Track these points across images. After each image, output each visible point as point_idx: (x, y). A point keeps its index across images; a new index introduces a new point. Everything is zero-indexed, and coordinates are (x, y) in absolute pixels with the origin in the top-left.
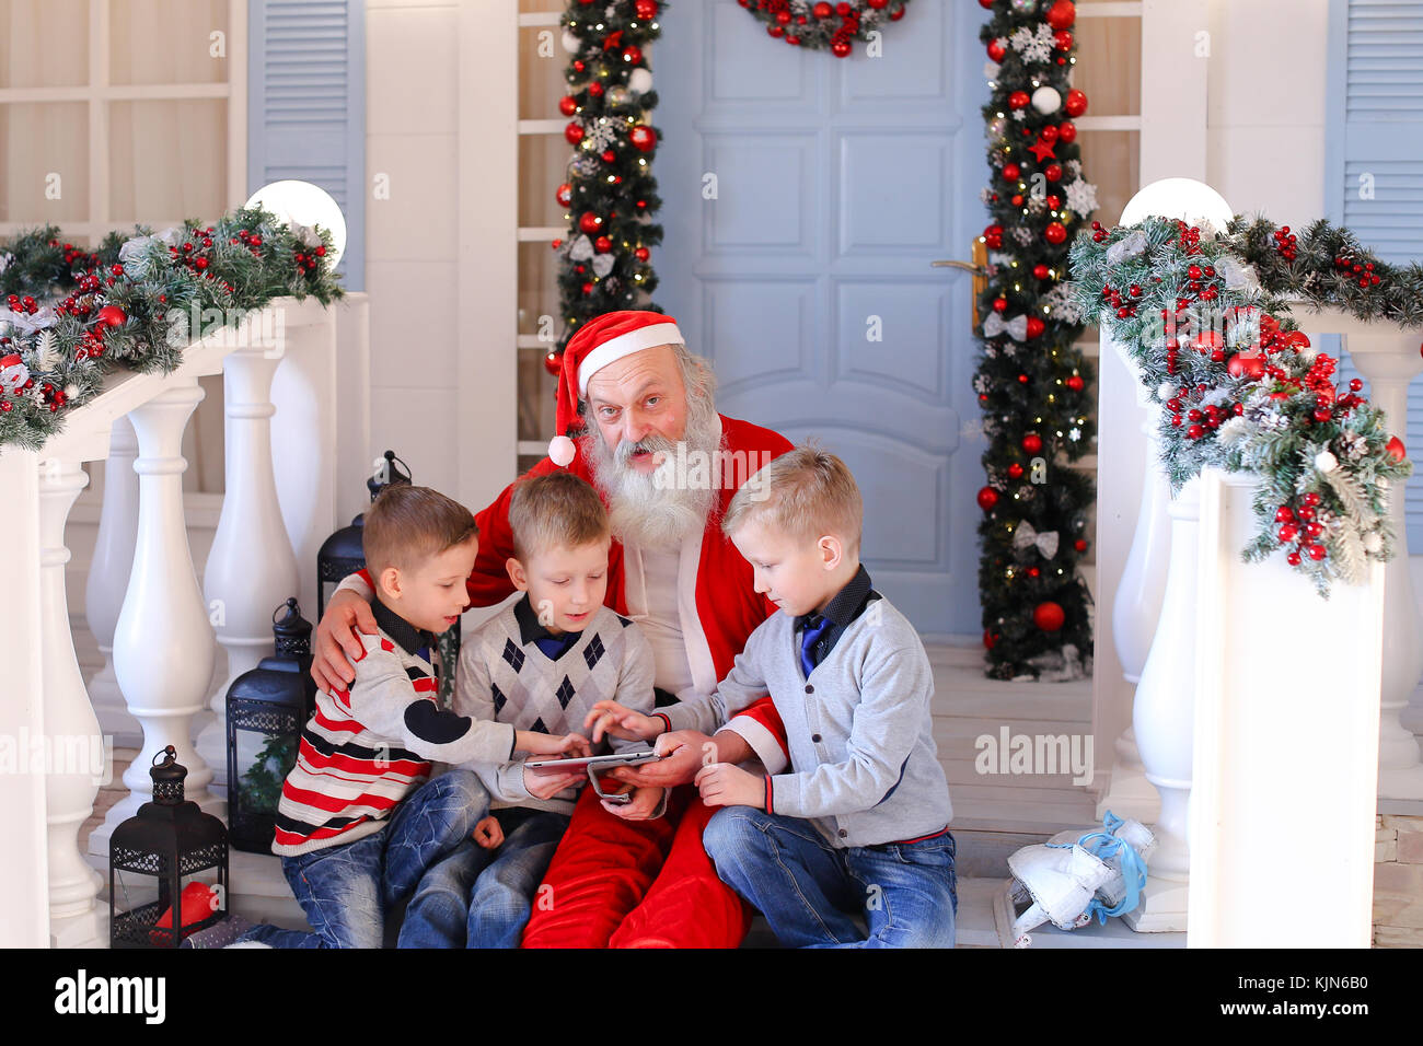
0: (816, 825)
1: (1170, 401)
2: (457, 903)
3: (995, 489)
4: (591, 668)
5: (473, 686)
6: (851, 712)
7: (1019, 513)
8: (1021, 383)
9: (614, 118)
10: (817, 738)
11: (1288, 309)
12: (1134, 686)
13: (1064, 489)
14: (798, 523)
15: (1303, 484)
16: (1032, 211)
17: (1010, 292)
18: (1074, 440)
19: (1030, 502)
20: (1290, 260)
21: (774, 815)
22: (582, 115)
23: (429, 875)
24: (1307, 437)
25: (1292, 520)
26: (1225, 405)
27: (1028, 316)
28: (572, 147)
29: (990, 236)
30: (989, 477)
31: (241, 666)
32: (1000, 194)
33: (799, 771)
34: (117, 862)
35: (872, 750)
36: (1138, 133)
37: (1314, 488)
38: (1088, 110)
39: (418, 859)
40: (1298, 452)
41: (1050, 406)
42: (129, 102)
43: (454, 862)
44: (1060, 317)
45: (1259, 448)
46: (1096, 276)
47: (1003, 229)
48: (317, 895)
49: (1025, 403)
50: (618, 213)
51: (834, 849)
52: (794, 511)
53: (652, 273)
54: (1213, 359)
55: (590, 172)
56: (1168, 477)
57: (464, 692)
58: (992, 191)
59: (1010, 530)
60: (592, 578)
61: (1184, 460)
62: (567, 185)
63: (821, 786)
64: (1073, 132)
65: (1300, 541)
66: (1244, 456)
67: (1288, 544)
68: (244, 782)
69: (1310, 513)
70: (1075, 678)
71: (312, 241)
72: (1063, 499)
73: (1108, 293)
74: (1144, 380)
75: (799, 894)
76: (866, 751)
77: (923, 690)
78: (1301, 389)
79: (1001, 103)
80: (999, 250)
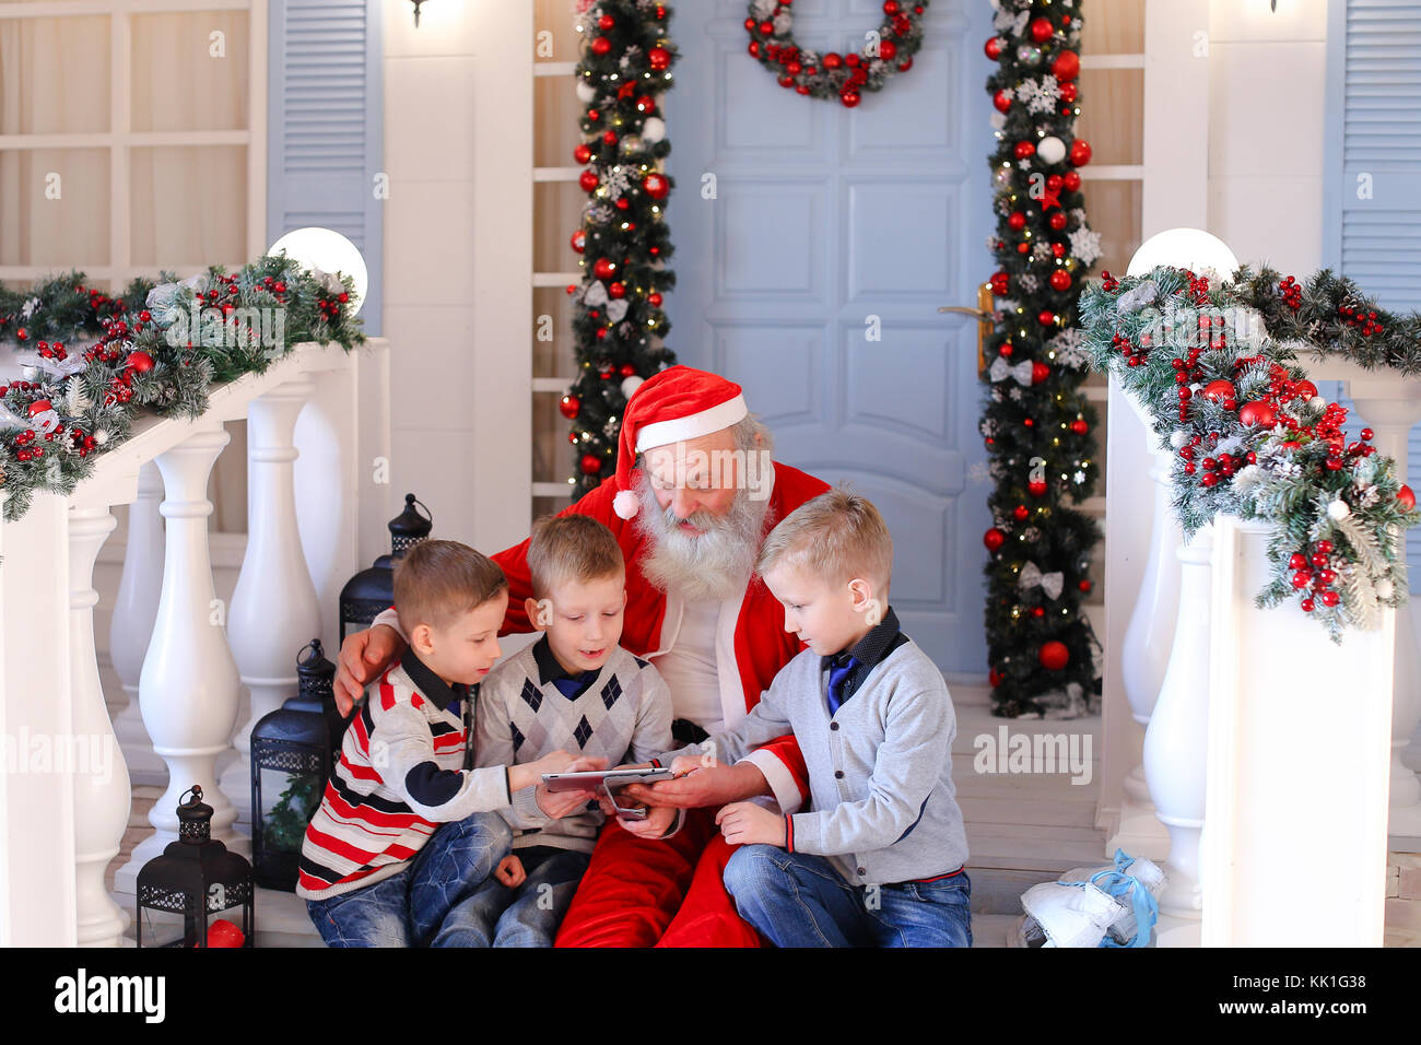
0: (835, 863)
1: (1183, 449)
2: (481, 939)
3: (1001, 531)
4: (608, 708)
5: (492, 725)
6: (875, 752)
7: (1024, 554)
8: (1028, 426)
9: (628, 167)
10: (839, 775)
11: (1295, 358)
12: (1144, 727)
13: (1069, 530)
14: (829, 565)
15: (1317, 532)
16: (1038, 259)
17: (1016, 338)
18: (1079, 482)
19: (1035, 544)
20: (1294, 309)
21: (795, 854)
22: (596, 162)
23: (454, 912)
24: (1320, 486)
25: (1305, 567)
26: (1238, 452)
27: (1034, 362)
28: (586, 195)
29: (997, 283)
30: (995, 519)
31: (264, 706)
32: (1006, 242)
33: (820, 809)
34: (143, 900)
35: (893, 788)
36: (1140, 183)
37: (1327, 536)
38: (1092, 160)
39: (442, 898)
40: (1311, 501)
41: (1056, 450)
42: (150, 149)
43: (478, 901)
44: (1065, 362)
45: (1273, 496)
46: (1105, 324)
47: (1009, 276)
48: (345, 935)
49: (1030, 446)
50: (632, 259)
51: (851, 887)
52: (825, 554)
53: (665, 318)
54: (1225, 408)
55: (604, 220)
56: (1181, 523)
57: (484, 731)
58: (998, 239)
59: (1016, 570)
60: (606, 615)
61: (1197, 507)
62: (581, 232)
63: (841, 825)
64: (1077, 181)
65: (1314, 588)
66: (1258, 504)
67: (1301, 590)
68: (268, 820)
69: (1323, 560)
70: (1079, 716)
71: (335, 288)
72: (1067, 539)
73: (1118, 341)
74: (1156, 428)
75: (817, 931)
76: (889, 790)
77: (946, 732)
78: (1313, 438)
79: (1007, 153)
80: (1006, 297)
